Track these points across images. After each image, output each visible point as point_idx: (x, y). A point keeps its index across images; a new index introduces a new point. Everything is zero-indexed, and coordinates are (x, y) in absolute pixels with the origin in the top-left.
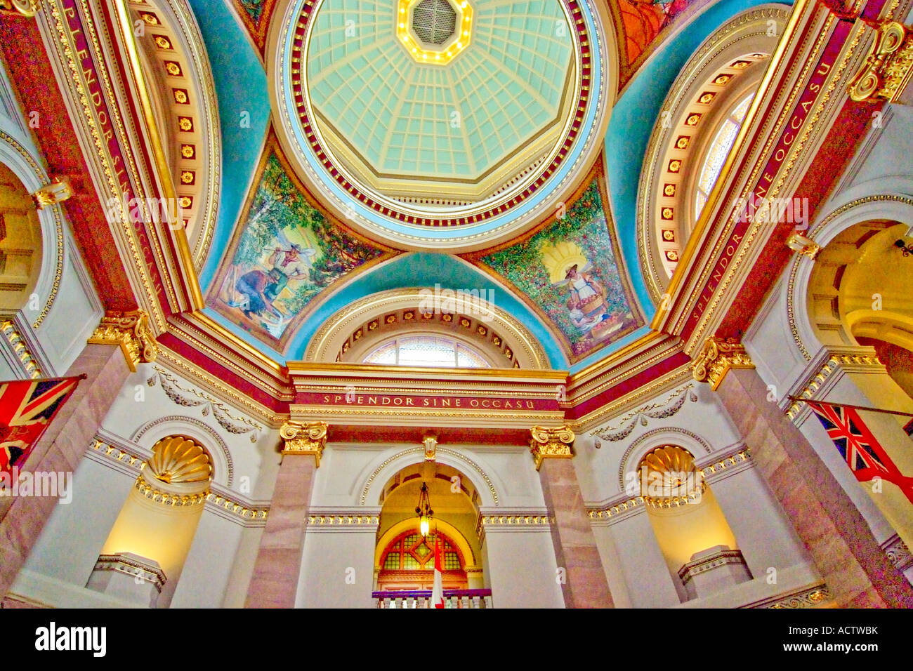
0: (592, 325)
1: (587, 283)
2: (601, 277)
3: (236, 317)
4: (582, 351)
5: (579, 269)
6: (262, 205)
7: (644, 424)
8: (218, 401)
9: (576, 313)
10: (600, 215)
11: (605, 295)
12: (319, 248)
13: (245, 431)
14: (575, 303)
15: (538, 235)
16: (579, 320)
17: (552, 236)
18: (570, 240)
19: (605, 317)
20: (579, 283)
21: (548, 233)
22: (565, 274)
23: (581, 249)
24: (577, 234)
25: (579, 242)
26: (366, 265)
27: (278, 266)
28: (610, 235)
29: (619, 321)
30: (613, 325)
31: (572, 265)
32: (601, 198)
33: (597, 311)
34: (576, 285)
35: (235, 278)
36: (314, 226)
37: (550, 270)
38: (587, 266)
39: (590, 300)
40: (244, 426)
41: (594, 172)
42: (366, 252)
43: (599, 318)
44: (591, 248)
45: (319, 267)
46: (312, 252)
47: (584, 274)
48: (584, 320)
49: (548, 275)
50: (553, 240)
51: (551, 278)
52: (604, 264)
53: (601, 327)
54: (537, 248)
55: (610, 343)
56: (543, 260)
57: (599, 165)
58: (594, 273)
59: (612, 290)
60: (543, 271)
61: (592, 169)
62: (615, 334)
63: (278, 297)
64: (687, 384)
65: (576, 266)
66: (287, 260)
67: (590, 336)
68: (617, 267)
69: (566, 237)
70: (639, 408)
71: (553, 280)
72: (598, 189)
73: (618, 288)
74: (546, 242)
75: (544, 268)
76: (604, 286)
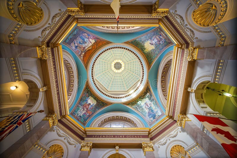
0: (163, 38)
1: (153, 40)
2: (151, 37)
3: (154, 121)
4: (170, 41)
5: (151, 42)
6: (136, 108)
7: (186, 25)
8: (168, 135)
9: (161, 42)
10: (137, 40)
11: (155, 36)
12: (146, 98)
13: (177, 133)
14: (159, 43)
15: (144, 53)
16: (163, 42)
21: (143, 50)
22: (152, 45)
23: (146, 43)
24: (142, 44)
25: (144, 43)
26: (150, 89)
27: (148, 108)
29: (161, 32)
32: (134, 40)
35: (148, 117)
36: (142, 99)
37: (152, 49)
39: (157, 39)
40: (176, 132)
41: (128, 43)
42: (148, 89)
43: (161, 37)
44: (145, 40)
45: (150, 99)
46: (147, 100)
47: (151, 41)
49: (153, 49)
50: (145, 49)
52: (148, 37)
53: (163, 36)
54: (147, 52)
58: (151, 39)
62: (164, 33)
63: (154, 110)
65: (150, 43)
66: (148, 106)
67: (166, 39)
68: (148, 34)
69: (143, 46)
70: (182, 26)
71: (154, 48)
72: (132, 42)
73: (153, 33)
74: (145, 51)
75: (151, 50)
76: (153, 36)
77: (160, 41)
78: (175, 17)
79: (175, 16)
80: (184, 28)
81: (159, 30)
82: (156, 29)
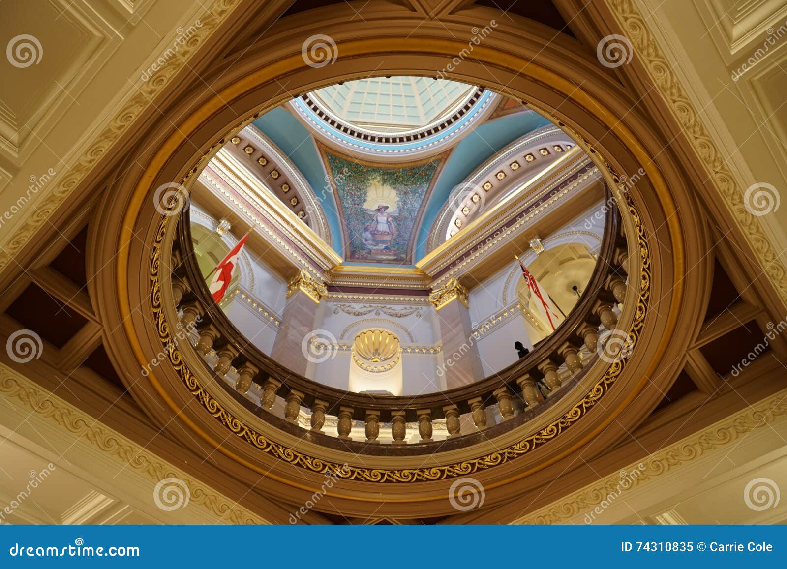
0: (375, 248)
1: (387, 222)
2: (399, 225)
4: (358, 258)
5: (388, 211)
7: (378, 314)
9: (368, 235)
10: (425, 186)
11: (395, 236)
14: (371, 229)
15: (375, 170)
16: (366, 240)
17: (386, 177)
18: (395, 188)
19: (386, 248)
20: (382, 219)
21: (384, 174)
22: (376, 208)
23: (398, 199)
24: (402, 188)
25: (400, 194)
28: (422, 203)
29: (395, 255)
30: (390, 255)
31: (385, 205)
32: (433, 176)
33: (383, 242)
34: (379, 219)
37: (369, 199)
38: (394, 212)
39: (382, 233)
41: (440, 156)
43: (382, 246)
44: (405, 203)
47: (389, 216)
48: (370, 242)
49: (365, 200)
51: (365, 203)
52: (406, 218)
53: (381, 252)
54: (370, 177)
55: (381, 263)
56: (368, 189)
57: (446, 154)
58: (395, 219)
59: (401, 236)
60: (363, 196)
61: (440, 154)
62: (387, 260)
64: (419, 307)
65: (387, 207)
67: (369, 253)
68: (414, 225)
69: (394, 185)
70: (379, 305)
71: (366, 206)
72: (435, 169)
73: (406, 237)
74: (379, 178)
75: (365, 194)
76: (398, 230)
77: (373, 234)
78: (408, 307)
79: (411, 308)
80: (373, 305)
81: (404, 256)
82: (409, 252)
